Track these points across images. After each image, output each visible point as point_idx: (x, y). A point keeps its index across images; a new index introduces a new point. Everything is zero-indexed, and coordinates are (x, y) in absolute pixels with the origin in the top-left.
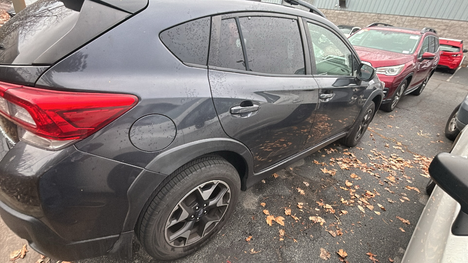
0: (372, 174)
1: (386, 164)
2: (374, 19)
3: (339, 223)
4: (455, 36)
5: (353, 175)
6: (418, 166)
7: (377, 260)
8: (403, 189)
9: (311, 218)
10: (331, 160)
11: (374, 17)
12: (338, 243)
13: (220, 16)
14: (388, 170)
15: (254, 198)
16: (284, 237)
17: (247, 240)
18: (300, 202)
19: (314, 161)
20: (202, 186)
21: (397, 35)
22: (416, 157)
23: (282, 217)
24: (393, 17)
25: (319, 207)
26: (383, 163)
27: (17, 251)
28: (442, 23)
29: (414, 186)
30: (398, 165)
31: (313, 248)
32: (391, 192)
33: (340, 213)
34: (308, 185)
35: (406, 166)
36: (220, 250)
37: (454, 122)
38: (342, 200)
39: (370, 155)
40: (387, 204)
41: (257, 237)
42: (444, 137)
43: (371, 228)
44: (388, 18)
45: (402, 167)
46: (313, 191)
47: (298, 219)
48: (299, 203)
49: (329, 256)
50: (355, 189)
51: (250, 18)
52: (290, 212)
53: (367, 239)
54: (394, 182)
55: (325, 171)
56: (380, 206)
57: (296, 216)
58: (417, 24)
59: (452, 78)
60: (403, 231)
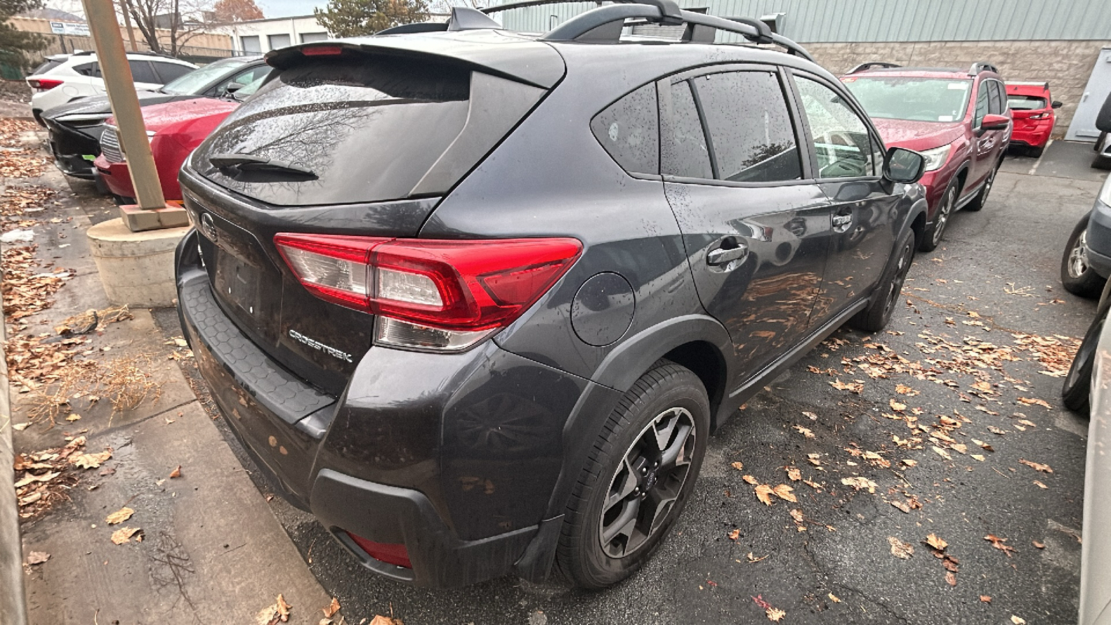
0: (938, 381)
1: (960, 359)
2: (843, 54)
3: (906, 486)
4: (1028, 75)
5: (900, 389)
6: (1028, 356)
7: (1011, 548)
8: (1014, 404)
9: (845, 482)
10: (843, 362)
11: (842, 52)
12: (919, 524)
13: (668, 79)
14: (969, 369)
15: (714, 455)
16: (804, 523)
17: (733, 537)
18: (811, 453)
19: (809, 368)
20: (658, 418)
21: (918, 84)
22: (1020, 339)
23: (786, 486)
24: (884, 48)
25: (853, 459)
26: (954, 358)
27: (270, 610)
28: (995, 49)
29: (1034, 397)
30: (985, 357)
31: (873, 539)
32: (990, 413)
33: (902, 466)
34: (814, 417)
35: (1002, 358)
36: (686, 562)
37: (1078, 256)
38: (896, 439)
39: (922, 344)
40: (991, 439)
41: (750, 529)
42: (1063, 292)
43: (975, 488)
44: (874, 50)
45: (996, 362)
46: (830, 428)
47: (819, 486)
48: (810, 456)
49: (910, 550)
50: (914, 415)
51: (708, 77)
52: (799, 474)
53: (974, 509)
54: (991, 392)
55: (839, 385)
56: (979, 443)
57: (813, 481)
58: (939, 58)
59: (1040, 165)
60: (1042, 486)
